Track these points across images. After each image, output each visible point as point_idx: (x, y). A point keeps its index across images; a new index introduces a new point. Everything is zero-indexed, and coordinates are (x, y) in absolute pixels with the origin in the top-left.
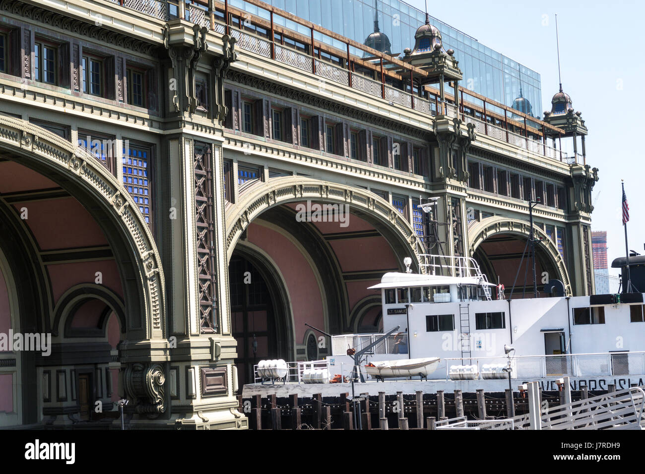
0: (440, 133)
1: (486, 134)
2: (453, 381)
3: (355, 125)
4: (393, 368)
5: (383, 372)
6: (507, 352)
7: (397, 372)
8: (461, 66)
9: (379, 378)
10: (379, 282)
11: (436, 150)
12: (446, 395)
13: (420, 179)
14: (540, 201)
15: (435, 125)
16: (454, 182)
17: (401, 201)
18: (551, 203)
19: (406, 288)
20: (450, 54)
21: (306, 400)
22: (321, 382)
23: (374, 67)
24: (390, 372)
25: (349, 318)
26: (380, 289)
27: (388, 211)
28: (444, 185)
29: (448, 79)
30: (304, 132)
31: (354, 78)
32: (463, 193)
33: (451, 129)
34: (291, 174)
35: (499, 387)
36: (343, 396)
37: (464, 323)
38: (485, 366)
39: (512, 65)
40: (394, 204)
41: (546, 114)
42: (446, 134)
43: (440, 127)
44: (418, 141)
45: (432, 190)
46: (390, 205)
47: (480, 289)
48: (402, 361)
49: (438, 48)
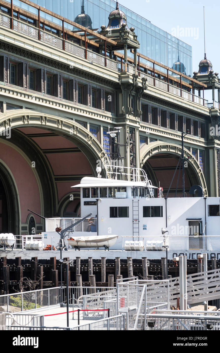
0: (123, 84)
1: (154, 85)
2: (127, 252)
3: (66, 76)
4: (86, 241)
5: (79, 244)
6: (163, 233)
7: (89, 244)
8: (139, 39)
9: (77, 247)
10: (79, 183)
11: (120, 96)
12: (121, 260)
13: (109, 114)
14: (188, 132)
15: (120, 78)
16: (131, 117)
17: (95, 129)
18: (196, 134)
19: (97, 188)
20: (132, 30)
21: (27, 261)
22: (37, 250)
23: (80, 37)
24: (84, 244)
25: (57, 207)
26: (79, 188)
27: (87, 135)
28: (125, 119)
29: (130, 47)
30: (31, 80)
31: (66, 44)
32: (137, 125)
33: (131, 81)
34: (21, 108)
35: (156, 256)
36: (52, 259)
37: (136, 213)
38: (149, 242)
39: (173, 40)
40: (91, 130)
41: (195, 74)
42: (127, 85)
43: (124, 80)
44: (108, 88)
45: (117, 122)
46: (88, 131)
47: (146, 190)
48: (92, 237)
49: (124, 26)
